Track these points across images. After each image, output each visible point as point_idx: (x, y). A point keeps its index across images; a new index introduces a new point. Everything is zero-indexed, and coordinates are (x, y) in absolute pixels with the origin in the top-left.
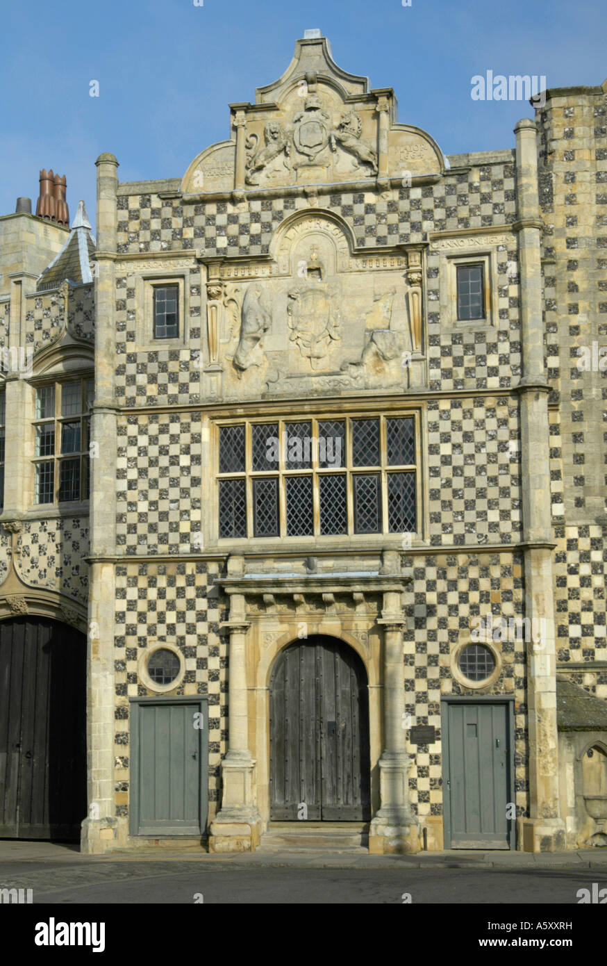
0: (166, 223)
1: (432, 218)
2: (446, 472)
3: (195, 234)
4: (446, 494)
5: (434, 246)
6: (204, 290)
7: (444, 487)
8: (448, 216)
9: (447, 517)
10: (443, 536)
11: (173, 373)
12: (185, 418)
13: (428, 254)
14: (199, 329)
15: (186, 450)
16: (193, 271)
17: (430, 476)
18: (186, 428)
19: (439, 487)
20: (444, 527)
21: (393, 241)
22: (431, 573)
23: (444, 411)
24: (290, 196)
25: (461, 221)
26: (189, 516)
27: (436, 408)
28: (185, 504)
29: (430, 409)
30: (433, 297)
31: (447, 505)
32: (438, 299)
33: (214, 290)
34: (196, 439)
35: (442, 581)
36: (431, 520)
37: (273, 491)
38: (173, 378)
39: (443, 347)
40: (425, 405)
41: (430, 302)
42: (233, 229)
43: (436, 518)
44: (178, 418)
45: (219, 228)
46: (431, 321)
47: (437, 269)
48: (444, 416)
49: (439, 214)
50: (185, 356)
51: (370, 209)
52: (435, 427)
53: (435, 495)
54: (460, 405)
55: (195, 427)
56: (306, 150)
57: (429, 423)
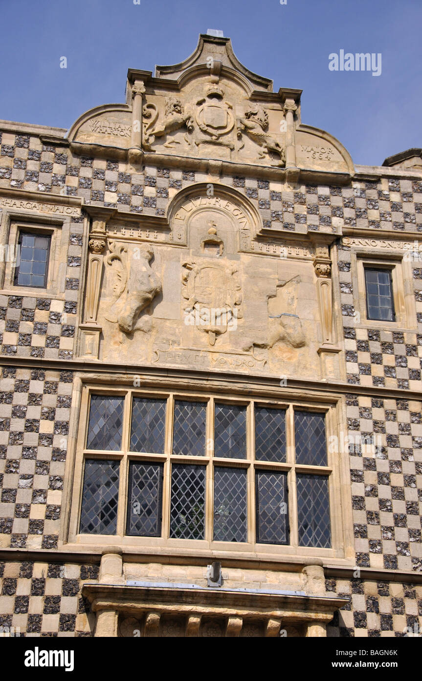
0: (47, 167)
1: (341, 216)
2: (371, 477)
3: (81, 184)
4: (372, 504)
5: (345, 241)
6: (85, 240)
7: (368, 496)
8: (358, 216)
9: (374, 532)
10: (372, 556)
11: (41, 324)
12: (51, 375)
13: (338, 249)
14: (77, 280)
15: (50, 415)
16: (74, 219)
17: (352, 481)
18: (51, 388)
19: (363, 495)
20: (373, 545)
21: (301, 229)
22: (359, 603)
23: (365, 409)
24: (190, 167)
25: (372, 223)
26: (45, 498)
27: (356, 404)
28: (41, 482)
29: (348, 404)
30: (347, 290)
31: (372, 516)
32: (352, 292)
33: (97, 243)
34: (65, 403)
35: (374, 614)
36: (355, 533)
37: (155, 478)
38: (41, 329)
39: (359, 342)
40: (342, 399)
41: (343, 295)
42: (125, 188)
43: (361, 532)
44: (43, 376)
45: (109, 184)
46: (345, 313)
47: (349, 264)
48: (365, 414)
49: (349, 213)
50: (57, 306)
51: (275, 196)
52: (354, 425)
53: (358, 502)
54: (382, 405)
55: (64, 388)
56: (210, 130)
57: (349, 419)
